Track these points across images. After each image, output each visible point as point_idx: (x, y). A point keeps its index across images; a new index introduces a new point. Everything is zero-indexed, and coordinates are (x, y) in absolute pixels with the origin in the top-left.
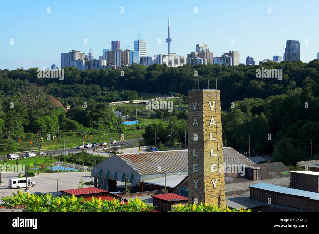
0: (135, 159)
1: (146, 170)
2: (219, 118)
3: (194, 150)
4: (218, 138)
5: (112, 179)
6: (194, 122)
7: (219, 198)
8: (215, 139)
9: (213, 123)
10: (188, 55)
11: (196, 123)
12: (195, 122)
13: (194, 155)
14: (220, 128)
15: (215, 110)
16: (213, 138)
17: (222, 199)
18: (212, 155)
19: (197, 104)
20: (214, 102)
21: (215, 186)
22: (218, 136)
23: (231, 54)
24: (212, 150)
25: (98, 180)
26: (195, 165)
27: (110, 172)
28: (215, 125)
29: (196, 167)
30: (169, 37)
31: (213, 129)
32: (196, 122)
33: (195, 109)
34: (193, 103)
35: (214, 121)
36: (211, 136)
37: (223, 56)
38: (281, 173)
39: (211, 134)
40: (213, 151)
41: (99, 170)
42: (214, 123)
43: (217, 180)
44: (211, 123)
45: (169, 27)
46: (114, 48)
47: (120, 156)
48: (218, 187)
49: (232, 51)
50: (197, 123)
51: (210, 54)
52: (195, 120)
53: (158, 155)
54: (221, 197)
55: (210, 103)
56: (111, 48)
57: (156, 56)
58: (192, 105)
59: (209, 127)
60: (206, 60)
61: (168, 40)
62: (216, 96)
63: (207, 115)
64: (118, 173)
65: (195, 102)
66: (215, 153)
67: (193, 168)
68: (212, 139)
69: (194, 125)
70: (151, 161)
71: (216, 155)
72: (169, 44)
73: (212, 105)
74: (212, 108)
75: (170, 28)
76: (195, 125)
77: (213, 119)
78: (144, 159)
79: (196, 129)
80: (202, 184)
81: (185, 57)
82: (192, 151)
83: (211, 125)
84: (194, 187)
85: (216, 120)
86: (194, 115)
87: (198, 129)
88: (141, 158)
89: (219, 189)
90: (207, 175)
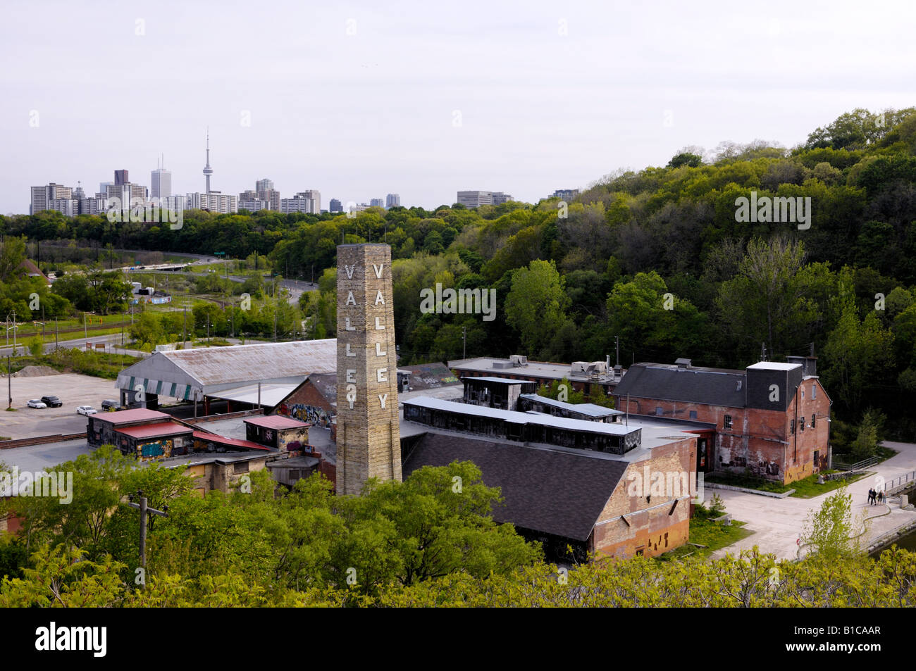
0: (192, 359)
1: (212, 377)
2: (390, 292)
3: (348, 346)
4: (388, 326)
5: (153, 391)
6: (349, 298)
7: (390, 425)
8: (383, 327)
9: (380, 300)
10: (241, 194)
11: (351, 301)
12: (351, 299)
13: (349, 354)
14: (391, 309)
15: (383, 278)
16: (380, 325)
17: (394, 427)
18: (379, 353)
19: (354, 269)
20: (382, 266)
21: (383, 406)
22: (388, 322)
23: (308, 195)
24: (378, 345)
25: (127, 395)
26: (349, 371)
27: (149, 380)
28: (383, 303)
29: (351, 374)
30: (208, 166)
31: (380, 310)
32: (353, 298)
33: (350, 277)
34: (346, 266)
35: (381, 297)
36: (377, 323)
37: (296, 197)
38: (443, 379)
39: (377, 319)
40: (381, 347)
41: (130, 378)
42: (382, 300)
43: (386, 395)
44: (378, 300)
45: (208, 150)
46: (118, 181)
47: (167, 354)
48: (389, 407)
49: (309, 189)
50: (353, 300)
51: (275, 195)
52: (351, 295)
53: (230, 353)
54: (394, 423)
55: (375, 267)
56: (114, 181)
57: (190, 196)
58: (345, 269)
59: (373, 306)
60: (269, 203)
61: (207, 172)
62: (385, 255)
63: (372, 287)
64: (163, 383)
65: (350, 264)
66: (383, 351)
67: (346, 377)
68: (378, 327)
69: (347, 304)
70: (218, 362)
71: (384, 353)
72: (208, 176)
73: (379, 269)
74: (379, 275)
75: (210, 151)
76: (350, 303)
77: (380, 294)
78: (207, 359)
79: (351, 311)
80: (363, 403)
81: (236, 198)
82: (345, 347)
83: (376, 303)
84: (348, 408)
85: (384, 295)
86: (349, 286)
87: (355, 310)
88: (201, 358)
89: (389, 411)
90: (372, 387)
